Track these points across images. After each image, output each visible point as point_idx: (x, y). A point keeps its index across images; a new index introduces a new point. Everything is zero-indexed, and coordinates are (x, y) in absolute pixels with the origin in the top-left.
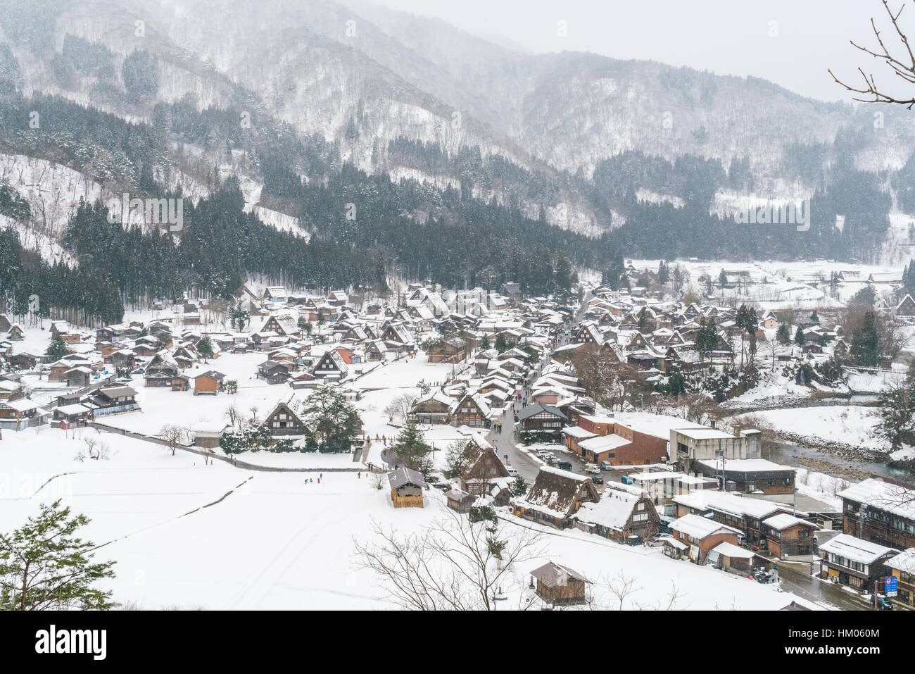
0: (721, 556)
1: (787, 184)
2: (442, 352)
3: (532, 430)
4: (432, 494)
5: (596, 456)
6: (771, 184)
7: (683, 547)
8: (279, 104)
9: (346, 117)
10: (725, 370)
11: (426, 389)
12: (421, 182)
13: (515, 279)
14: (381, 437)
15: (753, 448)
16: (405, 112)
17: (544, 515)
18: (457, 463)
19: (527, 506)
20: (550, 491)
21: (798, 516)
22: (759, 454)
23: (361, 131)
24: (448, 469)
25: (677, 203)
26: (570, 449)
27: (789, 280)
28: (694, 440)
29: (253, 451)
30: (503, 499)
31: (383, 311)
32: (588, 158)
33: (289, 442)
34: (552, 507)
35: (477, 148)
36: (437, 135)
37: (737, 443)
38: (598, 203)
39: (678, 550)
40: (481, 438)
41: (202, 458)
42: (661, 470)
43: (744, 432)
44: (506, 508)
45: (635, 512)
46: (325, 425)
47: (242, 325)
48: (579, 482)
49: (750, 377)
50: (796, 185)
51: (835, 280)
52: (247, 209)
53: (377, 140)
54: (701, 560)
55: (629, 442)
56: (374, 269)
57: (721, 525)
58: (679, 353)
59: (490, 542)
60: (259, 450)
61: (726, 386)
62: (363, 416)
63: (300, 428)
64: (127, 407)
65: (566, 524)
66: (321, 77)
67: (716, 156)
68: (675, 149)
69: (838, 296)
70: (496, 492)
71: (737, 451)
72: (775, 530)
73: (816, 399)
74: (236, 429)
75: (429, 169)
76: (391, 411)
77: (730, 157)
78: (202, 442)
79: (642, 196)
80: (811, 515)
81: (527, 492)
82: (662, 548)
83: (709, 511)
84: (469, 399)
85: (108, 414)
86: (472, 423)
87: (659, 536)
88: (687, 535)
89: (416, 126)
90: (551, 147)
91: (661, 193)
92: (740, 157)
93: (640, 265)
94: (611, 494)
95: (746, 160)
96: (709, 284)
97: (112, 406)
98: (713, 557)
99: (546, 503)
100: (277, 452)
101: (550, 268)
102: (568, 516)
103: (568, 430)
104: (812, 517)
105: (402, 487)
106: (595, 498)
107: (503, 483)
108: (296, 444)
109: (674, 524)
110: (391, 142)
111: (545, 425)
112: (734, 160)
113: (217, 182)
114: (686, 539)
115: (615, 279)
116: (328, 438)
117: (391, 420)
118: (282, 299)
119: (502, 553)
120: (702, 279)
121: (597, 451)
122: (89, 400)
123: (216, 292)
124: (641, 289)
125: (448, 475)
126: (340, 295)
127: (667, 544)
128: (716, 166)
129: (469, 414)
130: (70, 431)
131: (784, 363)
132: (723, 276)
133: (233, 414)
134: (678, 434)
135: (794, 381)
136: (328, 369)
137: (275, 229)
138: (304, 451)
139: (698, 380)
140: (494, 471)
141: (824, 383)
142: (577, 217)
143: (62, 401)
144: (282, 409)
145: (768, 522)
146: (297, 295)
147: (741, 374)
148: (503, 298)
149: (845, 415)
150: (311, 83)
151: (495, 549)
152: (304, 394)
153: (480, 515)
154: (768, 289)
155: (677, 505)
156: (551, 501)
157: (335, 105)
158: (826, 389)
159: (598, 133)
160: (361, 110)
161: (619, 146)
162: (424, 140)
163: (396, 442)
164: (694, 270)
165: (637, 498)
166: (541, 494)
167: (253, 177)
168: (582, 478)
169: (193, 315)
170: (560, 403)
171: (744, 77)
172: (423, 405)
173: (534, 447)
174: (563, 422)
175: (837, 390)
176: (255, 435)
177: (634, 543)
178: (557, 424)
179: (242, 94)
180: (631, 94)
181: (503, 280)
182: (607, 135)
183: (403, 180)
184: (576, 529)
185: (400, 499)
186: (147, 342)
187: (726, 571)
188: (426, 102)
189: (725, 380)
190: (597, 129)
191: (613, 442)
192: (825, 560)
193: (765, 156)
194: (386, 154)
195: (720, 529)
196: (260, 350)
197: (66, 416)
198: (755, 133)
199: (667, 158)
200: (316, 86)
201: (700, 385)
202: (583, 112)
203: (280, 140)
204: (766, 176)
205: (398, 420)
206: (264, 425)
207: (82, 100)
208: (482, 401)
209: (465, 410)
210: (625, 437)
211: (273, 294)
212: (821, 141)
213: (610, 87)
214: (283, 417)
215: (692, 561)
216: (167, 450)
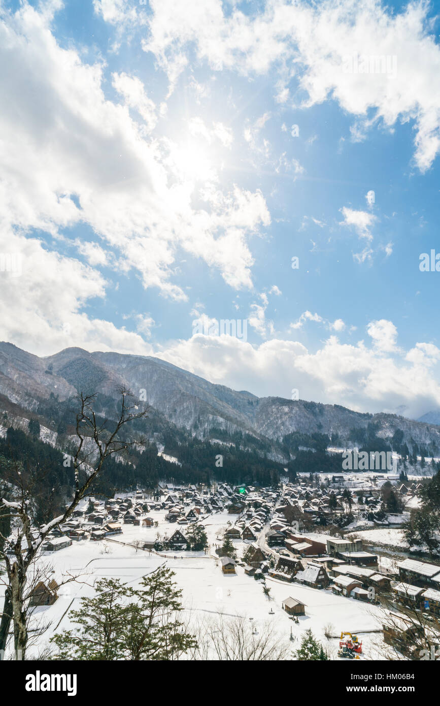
0: (356, 593)
1: (352, 443)
2: (234, 509)
3: (273, 541)
4: (238, 568)
5: (299, 551)
6: (347, 443)
7: (340, 590)
8: (170, 416)
9: (194, 420)
10: (341, 515)
11: (230, 524)
12: (221, 443)
13: (257, 480)
14: (214, 544)
15: (359, 547)
16: (215, 419)
17: (283, 576)
18: (246, 554)
19: (275, 573)
20: (284, 566)
21: (383, 575)
22: (362, 549)
23: (199, 426)
24: (243, 557)
25: (314, 451)
26: (288, 549)
27: (358, 479)
28: (337, 544)
29: (166, 550)
30: (266, 570)
31: (209, 493)
32: (280, 434)
33: (181, 546)
34: (286, 573)
35: (241, 431)
36: (226, 427)
37: (353, 545)
38: (285, 452)
39: (338, 591)
40: (255, 545)
41: (148, 553)
42: (325, 557)
43: (355, 541)
44: (267, 574)
45: (319, 575)
46: (193, 539)
47: (158, 499)
48: (296, 562)
49: (350, 518)
50: (356, 444)
51: (374, 480)
52: (159, 454)
53: (205, 428)
54: (348, 596)
55: (311, 545)
56: (205, 477)
57: (354, 580)
58: (323, 509)
59: (264, 588)
60: (168, 550)
61: (342, 522)
62: (208, 536)
63: (184, 541)
64: (118, 532)
65: (292, 580)
66: (185, 407)
67: (326, 433)
68: (311, 431)
69: (376, 485)
70: (263, 567)
71: (353, 549)
72: (375, 581)
73: (377, 526)
74: (159, 540)
75: (224, 440)
76: (218, 533)
77: (331, 433)
78: (148, 547)
79: (300, 448)
80: (388, 575)
81: (275, 567)
82: (331, 590)
83: (347, 574)
84: (247, 528)
85: (111, 535)
86: (249, 538)
87: (329, 585)
88: (341, 585)
89: (219, 424)
90: (267, 431)
91: (307, 447)
92: (334, 433)
93: (302, 475)
94: (309, 568)
95: (337, 434)
96: (329, 481)
97: (113, 531)
98: (353, 594)
99: (283, 571)
100: (176, 550)
101: (270, 476)
102: (292, 577)
103: (286, 540)
104: (388, 576)
105: (227, 565)
106: (302, 569)
107: (265, 563)
108: (183, 547)
109: (335, 580)
110: (210, 429)
111: (278, 539)
112: (333, 434)
113: (149, 445)
114: (341, 586)
115: (294, 480)
116: (195, 544)
117: (218, 537)
118: (171, 489)
119: (269, 593)
120: (326, 479)
121: (299, 550)
122: (104, 529)
123: (148, 486)
124: (304, 484)
125: (243, 560)
126: (193, 487)
127: (333, 589)
128: (327, 437)
129: (248, 534)
130: (97, 542)
131: (362, 512)
132: (334, 478)
133: (158, 535)
134: (330, 542)
135: (367, 519)
136: (191, 516)
137: (170, 462)
138: (186, 550)
139: (331, 520)
140: (261, 558)
141: (378, 520)
142: (277, 456)
143: (94, 529)
144: (178, 532)
145: (372, 578)
146: (177, 488)
147: (347, 517)
148: (253, 488)
149: (389, 533)
150: (181, 409)
151: (266, 591)
152: (185, 527)
153: (258, 577)
154: (351, 483)
155: (334, 571)
156: (285, 570)
157: (190, 416)
158: (380, 522)
159: (283, 425)
160: (199, 418)
161: (291, 430)
162: (222, 428)
163: (222, 546)
164: (323, 477)
165: (319, 569)
166: (280, 568)
167: (161, 443)
168: (297, 560)
169: (140, 495)
170: (282, 530)
171: (333, 405)
172: (229, 531)
173: (274, 547)
174: (284, 537)
175: (384, 523)
176: (167, 543)
177: (320, 588)
178: (282, 538)
179: (157, 413)
180: (294, 412)
181: (253, 481)
182: (286, 426)
183: (215, 443)
184: (296, 583)
185: (226, 570)
186: (123, 506)
187: (358, 600)
188: (222, 416)
189: (341, 519)
190: (283, 424)
191: (305, 545)
192: (397, 594)
193: (343, 433)
194: (208, 434)
195: (354, 582)
196: (165, 509)
197: (96, 535)
198: (339, 425)
199: (308, 434)
200: (184, 409)
201: (332, 522)
202: (277, 418)
203: (171, 429)
204: (344, 440)
205: (221, 537)
206: (171, 539)
207: (103, 415)
208: (252, 529)
209: (246, 533)
210: (309, 543)
211: (169, 487)
212: (363, 427)
213: (286, 409)
214: (178, 536)
215: (344, 596)
216: (135, 550)
